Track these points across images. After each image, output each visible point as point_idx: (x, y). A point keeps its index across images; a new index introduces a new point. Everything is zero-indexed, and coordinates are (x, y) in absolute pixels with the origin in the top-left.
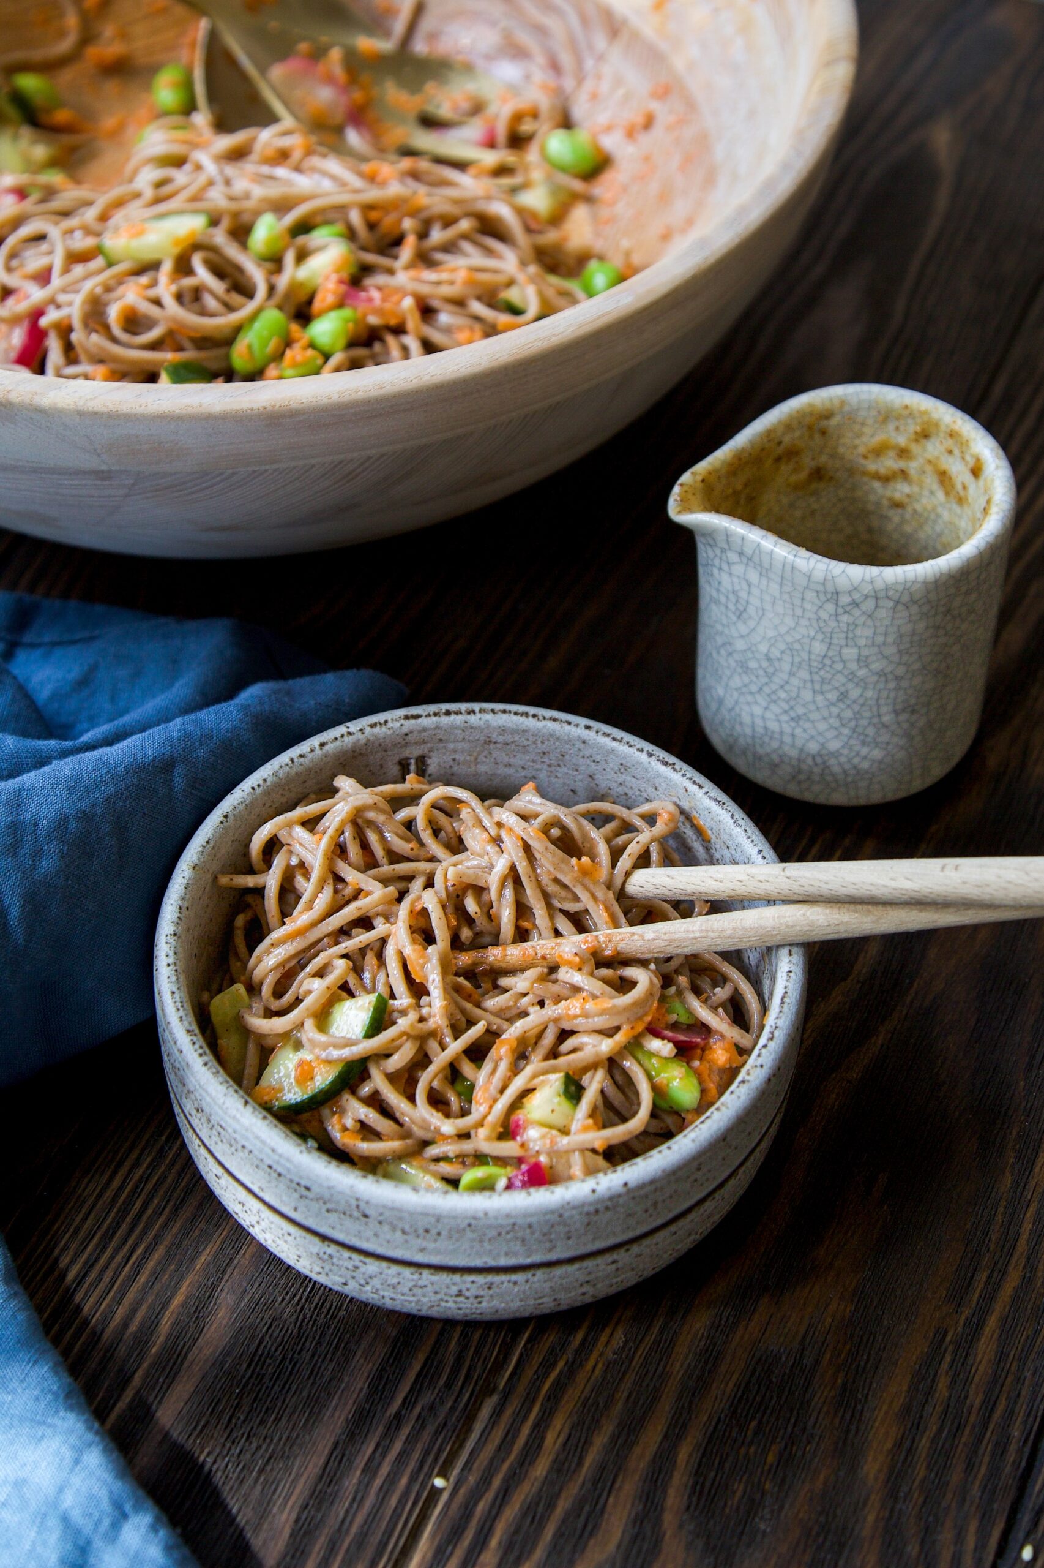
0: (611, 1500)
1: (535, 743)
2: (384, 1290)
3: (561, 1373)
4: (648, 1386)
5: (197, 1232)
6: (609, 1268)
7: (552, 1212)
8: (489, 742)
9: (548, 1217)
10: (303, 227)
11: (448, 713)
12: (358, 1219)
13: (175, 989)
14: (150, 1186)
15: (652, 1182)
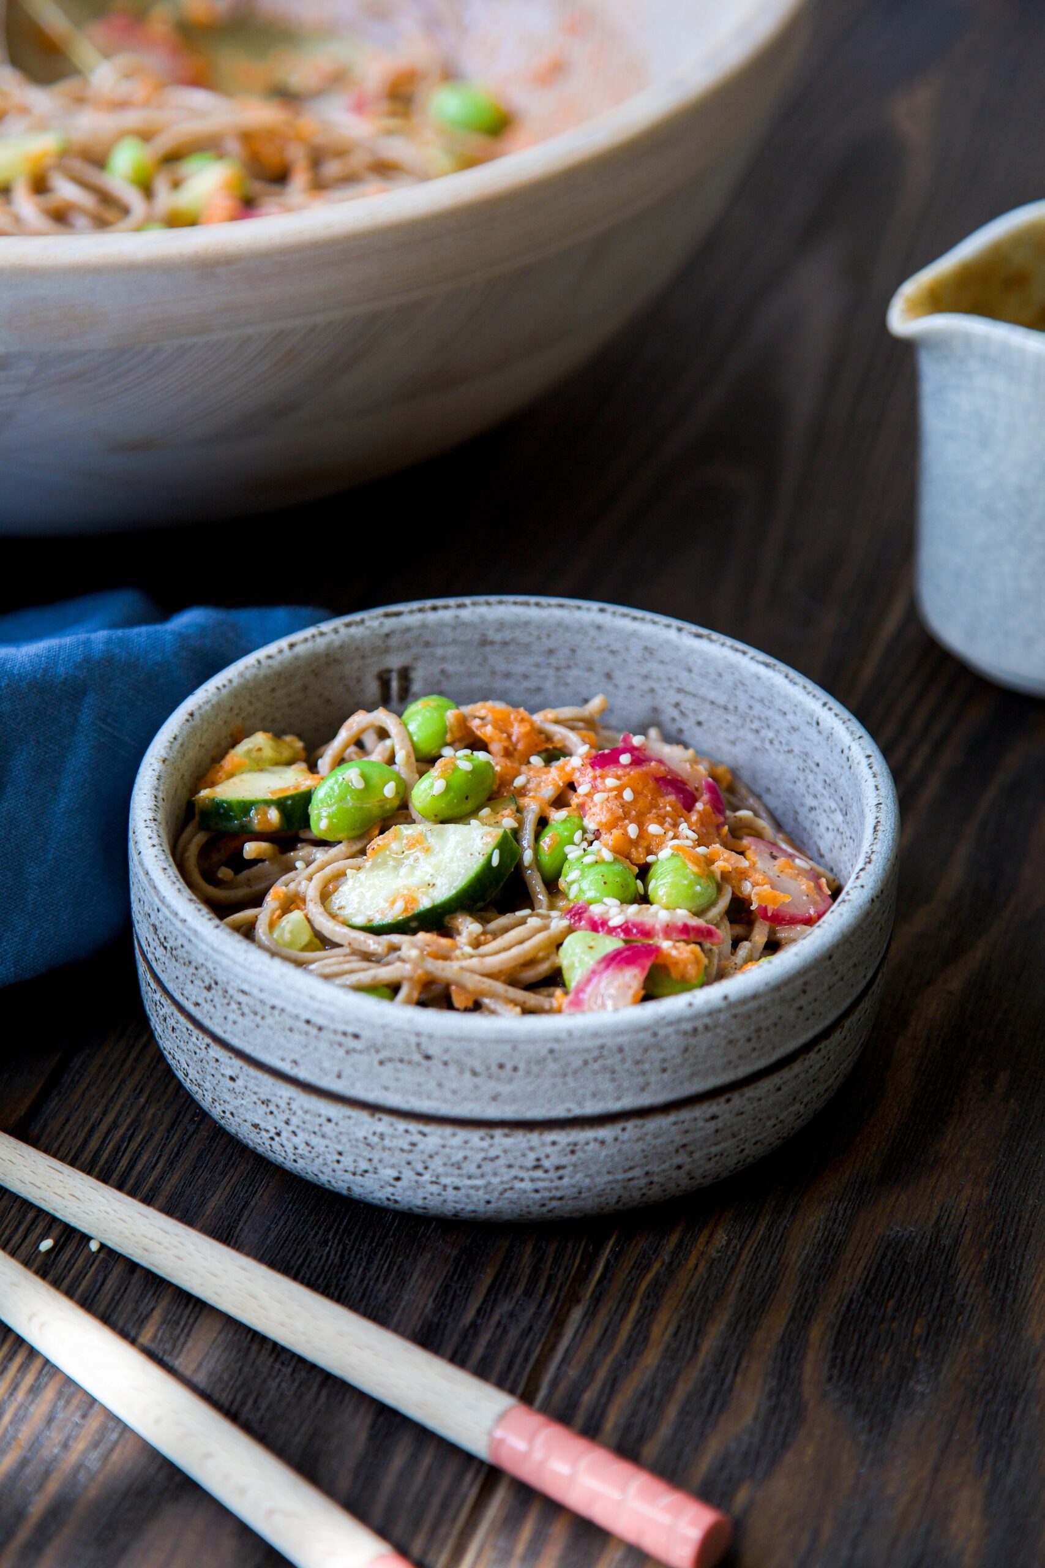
0: (739, 1379)
1: (539, 638)
2: (447, 1175)
3: (658, 1273)
4: (762, 1277)
5: (200, 1182)
6: (708, 1125)
7: (645, 1029)
8: (485, 642)
9: (642, 1036)
10: (172, 158)
11: (434, 608)
12: (419, 1064)
13: (165, 866)
14: (134, 1145)
15: (755, 996)
